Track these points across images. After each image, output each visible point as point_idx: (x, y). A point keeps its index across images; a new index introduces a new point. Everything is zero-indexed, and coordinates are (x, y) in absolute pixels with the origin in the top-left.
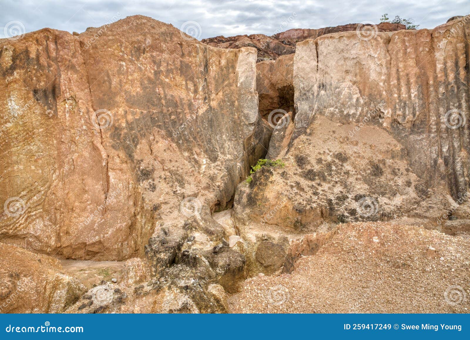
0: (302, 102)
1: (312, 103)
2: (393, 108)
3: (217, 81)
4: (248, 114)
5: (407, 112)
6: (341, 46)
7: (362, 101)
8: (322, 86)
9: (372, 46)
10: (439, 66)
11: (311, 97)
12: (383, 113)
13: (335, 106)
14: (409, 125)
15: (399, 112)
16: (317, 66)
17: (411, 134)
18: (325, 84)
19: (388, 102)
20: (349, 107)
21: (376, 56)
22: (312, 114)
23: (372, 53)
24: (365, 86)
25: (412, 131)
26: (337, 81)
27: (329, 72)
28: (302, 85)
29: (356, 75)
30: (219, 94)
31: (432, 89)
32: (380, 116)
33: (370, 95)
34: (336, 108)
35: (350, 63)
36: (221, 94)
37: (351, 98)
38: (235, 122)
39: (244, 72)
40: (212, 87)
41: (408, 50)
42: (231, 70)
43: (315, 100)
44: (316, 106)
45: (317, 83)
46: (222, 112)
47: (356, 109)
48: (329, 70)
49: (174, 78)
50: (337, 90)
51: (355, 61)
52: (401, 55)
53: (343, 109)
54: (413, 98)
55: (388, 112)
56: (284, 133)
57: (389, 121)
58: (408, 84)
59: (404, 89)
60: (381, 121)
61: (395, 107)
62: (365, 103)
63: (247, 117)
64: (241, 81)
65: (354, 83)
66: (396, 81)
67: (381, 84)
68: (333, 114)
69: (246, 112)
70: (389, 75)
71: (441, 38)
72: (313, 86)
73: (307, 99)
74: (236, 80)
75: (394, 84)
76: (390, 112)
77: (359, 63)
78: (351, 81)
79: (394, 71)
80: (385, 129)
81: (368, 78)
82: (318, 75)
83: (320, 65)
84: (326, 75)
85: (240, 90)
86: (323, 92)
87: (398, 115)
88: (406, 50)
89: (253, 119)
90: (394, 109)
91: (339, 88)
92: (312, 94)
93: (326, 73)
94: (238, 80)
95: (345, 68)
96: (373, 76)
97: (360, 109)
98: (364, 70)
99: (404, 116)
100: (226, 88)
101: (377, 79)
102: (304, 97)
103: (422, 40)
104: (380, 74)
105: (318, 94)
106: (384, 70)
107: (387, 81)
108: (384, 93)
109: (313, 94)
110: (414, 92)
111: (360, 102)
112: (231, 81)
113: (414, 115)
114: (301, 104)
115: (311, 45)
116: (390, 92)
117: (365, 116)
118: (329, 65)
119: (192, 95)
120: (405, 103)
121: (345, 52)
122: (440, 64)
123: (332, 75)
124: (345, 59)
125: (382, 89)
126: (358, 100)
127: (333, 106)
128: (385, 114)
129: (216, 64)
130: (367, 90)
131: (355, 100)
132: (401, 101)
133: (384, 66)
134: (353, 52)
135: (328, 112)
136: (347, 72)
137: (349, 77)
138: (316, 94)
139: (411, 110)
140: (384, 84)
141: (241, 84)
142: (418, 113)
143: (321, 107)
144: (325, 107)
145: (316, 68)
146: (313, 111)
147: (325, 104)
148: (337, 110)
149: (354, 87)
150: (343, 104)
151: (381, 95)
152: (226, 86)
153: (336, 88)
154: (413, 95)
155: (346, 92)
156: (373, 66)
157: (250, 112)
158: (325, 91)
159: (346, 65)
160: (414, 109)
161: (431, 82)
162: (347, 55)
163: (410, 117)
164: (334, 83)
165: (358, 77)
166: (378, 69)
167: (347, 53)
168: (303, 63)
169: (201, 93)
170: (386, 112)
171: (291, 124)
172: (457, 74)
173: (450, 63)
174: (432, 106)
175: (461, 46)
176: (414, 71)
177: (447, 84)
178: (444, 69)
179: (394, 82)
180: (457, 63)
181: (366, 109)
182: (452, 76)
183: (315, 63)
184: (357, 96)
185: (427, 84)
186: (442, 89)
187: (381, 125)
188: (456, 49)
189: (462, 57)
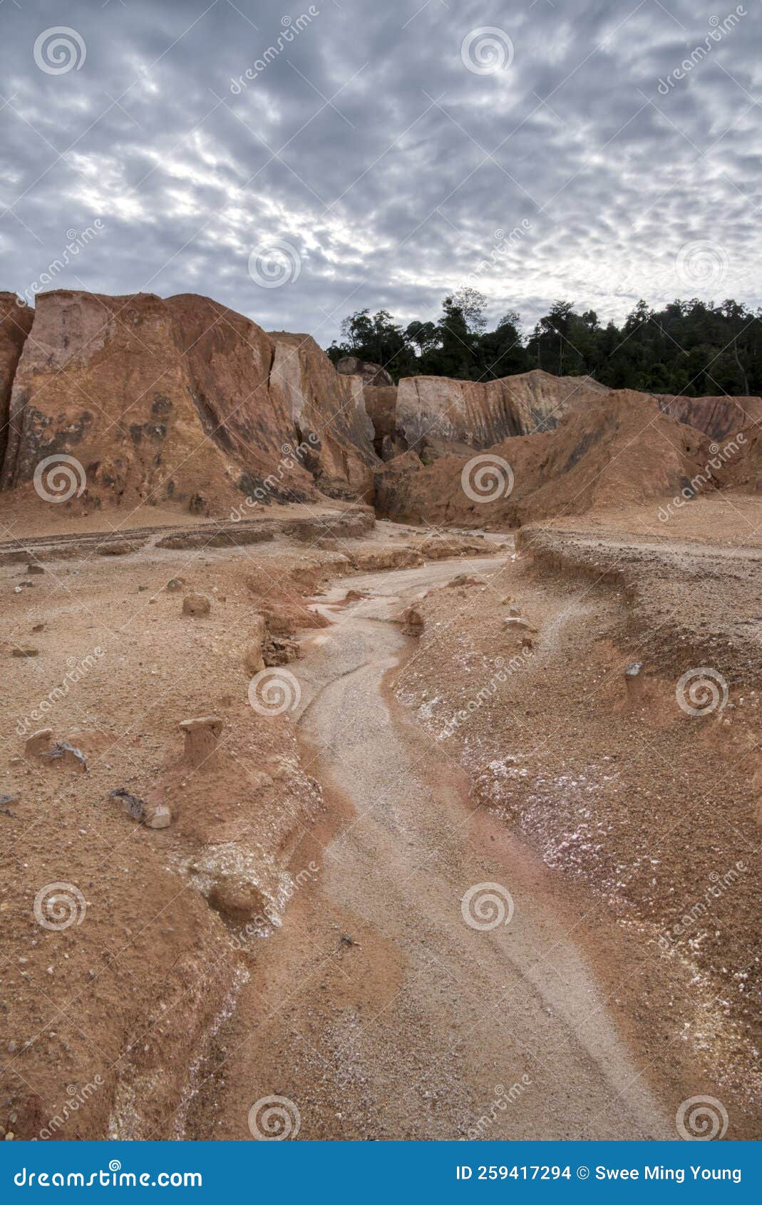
0: (408, 426)
1: (418, 427)
2: (474, 432)
5: (482, 435)
6: (437, 386)
7: (453, 427)
8: (424, 414)
10: (491, 408)
11: (416, 422)
13: (436, 429)
14: (483, 444)
15: (478, 435)
16: (419, 398)
18: (426, 413)
19: (470, 428)
20: (445, 430)
22: (419, 435)
24: (454, 416)
26: (435, 411)
27: (428, 404)
29: (447, 408)
31: (490, 421)
32: (465, 438)
33: (458, 423)
35: (443, 399)
37: (445, 425)
41: (475, 395)
43: (420, 425)
44: (421, 429)
45: (420, 411)
47: (450, 432)
50: (436, 418)
51: (446, 398)
53: (442, 432)
54: (484, 426)
55: (470, 435)
57: (472, 441)
58: (479, 417)
59: (478, 420)
60: (465, 441)
62: (455, 428)
65: (447, 414)
67: (464, 416)
68: (436, 435)
70: (468, 410)
72: (416, 414)
73: (412, 423)
77: (449, 401)
78: (444, 412)
79: (470, 408)
80: (469, 446)
81: (455, 411)
82: (420, 406)
83: (422, 398)
84: (427, 406)
85: (358, 411)
86: (425, 419)
87: (477, 437)
89: (373, 437)
91: (437, 416)
92: (416, 420)
93: (426, 404)
94: (356, 402)
95: (439, 402)
96: (458, 410)
98: (452, 405)
99: (481, 437)
101: (461, 412)
102: (409, 422)
104: (463, 409)
105: (421, 420)
106: (465, 407)
107: (468, 413)
108: (466, 422)
113: (486, 437)
114: (406, 427)
115: (413, 382)
116: (471, 422)
117: (456, 437)
118: (428, 399)
120: (480, 429)
121: (440, 391)
123: (431, 406)
124: (440, 396)
125: (465, 419)
126: (450, 426)
130: (455, 419)
131: (448, 426)
132: (477, 427)
133: (465, 404)
134: (445, 392)
136: (441, 406)
137: (442, 410)
138: (419, 420)
139: (484, 433)
140: (466, 416)
141: (358, 406)
142: (487, 435)
143: (426, 430)
144: (429, 430)
145: (418, 400)
146: (419, 433)
147: (429, 427)
149: (447, 416)
150: (441, 428)
151: (464, 422)
153: (435, 416)
154: (483, 423)
155: (441, 419)
156: (457, 403)
158: (427, 418)
159: (440, 400)
161: (489, 417)
163: (483, 438)
164: (433, 413)
165: (449, 410)
166: (461, 405)
171: (393, 444)
172: (501, 413)
173: (497, 407)
174: (493, 432)
175: (501, 396)
176: (481, 409)
177: (497, 419)
178: (494, 410)
179: (472, 415)
180: (500, 407)
181: (455, 433)
182: (499, 415)
183: (417, 397)
184: (449, 423)
185: (486, 418)
186: (495, 422)
187: (466, 443)
188: (499, 398)
189: (502, 403)
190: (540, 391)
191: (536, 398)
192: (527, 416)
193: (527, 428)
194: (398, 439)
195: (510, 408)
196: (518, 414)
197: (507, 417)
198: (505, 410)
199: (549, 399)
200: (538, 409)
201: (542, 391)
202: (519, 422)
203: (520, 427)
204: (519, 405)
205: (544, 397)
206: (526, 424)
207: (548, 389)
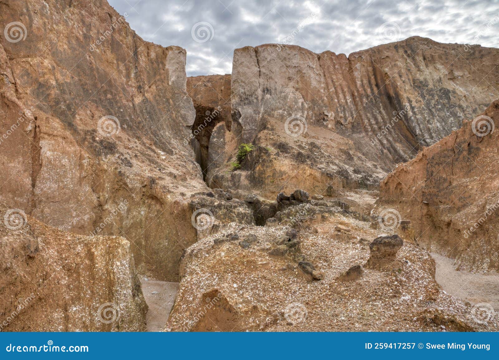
0: (245, 107)
1: (257, 107)
2: (335, 111)
3: (148, 73)
4: (185, 115)
5: (347, 115)
7: (306, 106)
8: (267, 90)
9: (309, 58)
10: (359, 83)
11: (255, 101)
12: (327, 116)
13: (283, 109)
14: (350, 126)
15: (342, 115)
16: (260, 71)
17: (353, 134)
18: (269, 89)
19: (330, 105)
20: (296, 110)
21: (314, 67)
22: (259, 117)
23: (311, 64)
24: (307, 92)
25: (353, 131)
26: (281, 86)
27: (273, 77)
28: (243, 90)
29: (298, 82)
30: (152, 87)
31: (358, 99)
32: (324, 119)
33: (313, 100)
34: (284, 110)
35: (292, 71)
36: (154, 87)
37: (296, 103)
38: (174, 121)
39: (175, 71)
40: (144, 77)
41: (337, 67)
42: (161, 66)
43: (260, 104)
44: (262, 109)
45: (261, 87)
46: (159, 107)
47: (303, 112)
48: (273, 76)
49: (104, 52)
50: (283, 94)
51: (297, 69)
52: (331, 69)
53: (291, 112)
54: (349, 104)
55: (331, 115)
56: (224, 139)
57: (333, 123)
58: (343, 92)
59: (341, 96)
60: (325, 123)
61: (337, 110)
62: (309, 108)
63: (184, 118)
64: (172, 79)
65: (297, 89)
66: (333, 89)
67: (322, 91)
68: (282, 116)
69: (183, 112)
70: (327, 84)
71: (356, 61)
72: (256, 90)
73: (250, 103)
74: (167, 77)
75: (333, 91)
76: (334, 115)
77: (300, 72)
78: (293, 87)
79: (329, 81)
80: (330, 130)
81: (310, 86)
82: (261, 80)
83: (263, 70)
84: (271, 80)
85: (172, 89)
86: (268, 96)
87: (341, 117)
88: (334, 66)
89: (192, 121)
90: (337, 112)
91: (284, 92)
92: (255, 98)
93: (271, 78)
94: (169, 78)
95: (287, 75)
96: (314, 83)
97: (306, 112)
98: (305, 78)
99: (345, 118)
100: (158, 83)
101: (317, 86)
102: (246, 102)
103: (344, 61)
104: (319, 82)
105: (263, 98)
106: (323, 80)
107: (327, 87)
108: (325, 98)
109: (257, 98)
110: (349, 100)
111: (305, 106)
112: (163, 77)
113: (353, 118)
114: (243, 108)
115: (252, 51)
116: (331, 99)
117: (311, 119)
118: (274, 70)
119: (125, 80)
120: (344, 108)
121: (287, 60)
122: (359, 81)
123: (276, 80)
124: (288, 67)
125: (323, 95)
126: (302, 104)
127: (281, 109)
128: (329, 117)
129: (144, 55)
130: (309, 96)
131: (300, 104)
132: (340, 105)
133: (322, 75)
134: (294, 61)
135: (277, 115)
136: (290, 79)
137: (291, 84)
138: (260, 98)
139: (350, 113)
140: (324, 91)
141: (173, 82)
142: (355, 116)
143: (269, 110)
144: (272, 110)
145: (258, 73)
146: (259, 114)
147: (272, 107)
148: (285, 112)
149: (297, 92)
150: (290, 107)
152: (158, 80)
153: (281, 92)
154: (349, 101)
155: (291, 96)
156: (312, 75)
157: (187, 113)
158: (271, 95)
159: (289, 72)
160: (352, 113)
161: (356, 94)
162: (289, 64)
163: (350, 119)
164: (279, 88)
165: (300, 84)
166: (317, 78)
167: (289, 61)
168: (243, 68)
169: (133, 80)
170: (329, 115)
171: (228, 132)
172: (372, 90)
173: (365, 81)
174: (362, 113)
175: (370, 69)
176: (344, 83)
177: (368, 96)
178: (363, 85)
179: (332, 89)
180: (369, 82)
181: (311, 113)
182: (369, 90)
183: (257, 69)
184: (301, 100)
185: (353, 95)
186: (365, 100)
187: (326, 127)
188: (367, 71)
189: (373, 77)
190: (421, 58)
191: (418, 67)
192: (407, 87)
193: (410, 102)
194: (234, 126)
195: (383, 81)
196: (395, 87)
197: (380, 93)
198: (377, 85)
199: (435, 68)
200: (422, 78)
201: (424, 59)
202: (398, 95)
203: (400, 103)
204: (396, 75)
205: (427, 66)
206: (408, 98)
207: (432, 57)
